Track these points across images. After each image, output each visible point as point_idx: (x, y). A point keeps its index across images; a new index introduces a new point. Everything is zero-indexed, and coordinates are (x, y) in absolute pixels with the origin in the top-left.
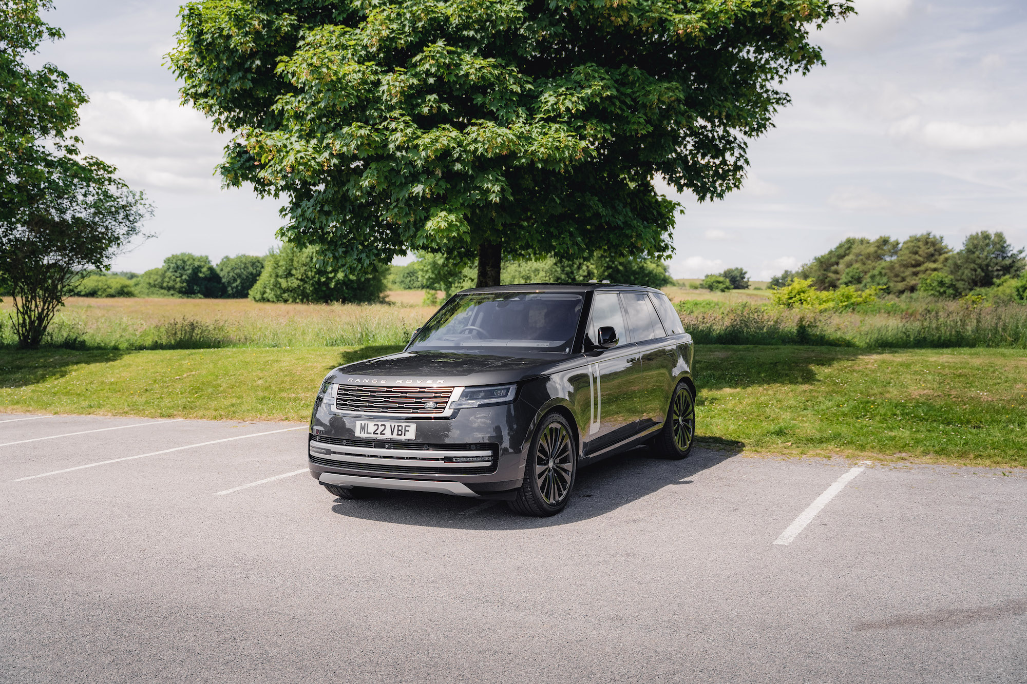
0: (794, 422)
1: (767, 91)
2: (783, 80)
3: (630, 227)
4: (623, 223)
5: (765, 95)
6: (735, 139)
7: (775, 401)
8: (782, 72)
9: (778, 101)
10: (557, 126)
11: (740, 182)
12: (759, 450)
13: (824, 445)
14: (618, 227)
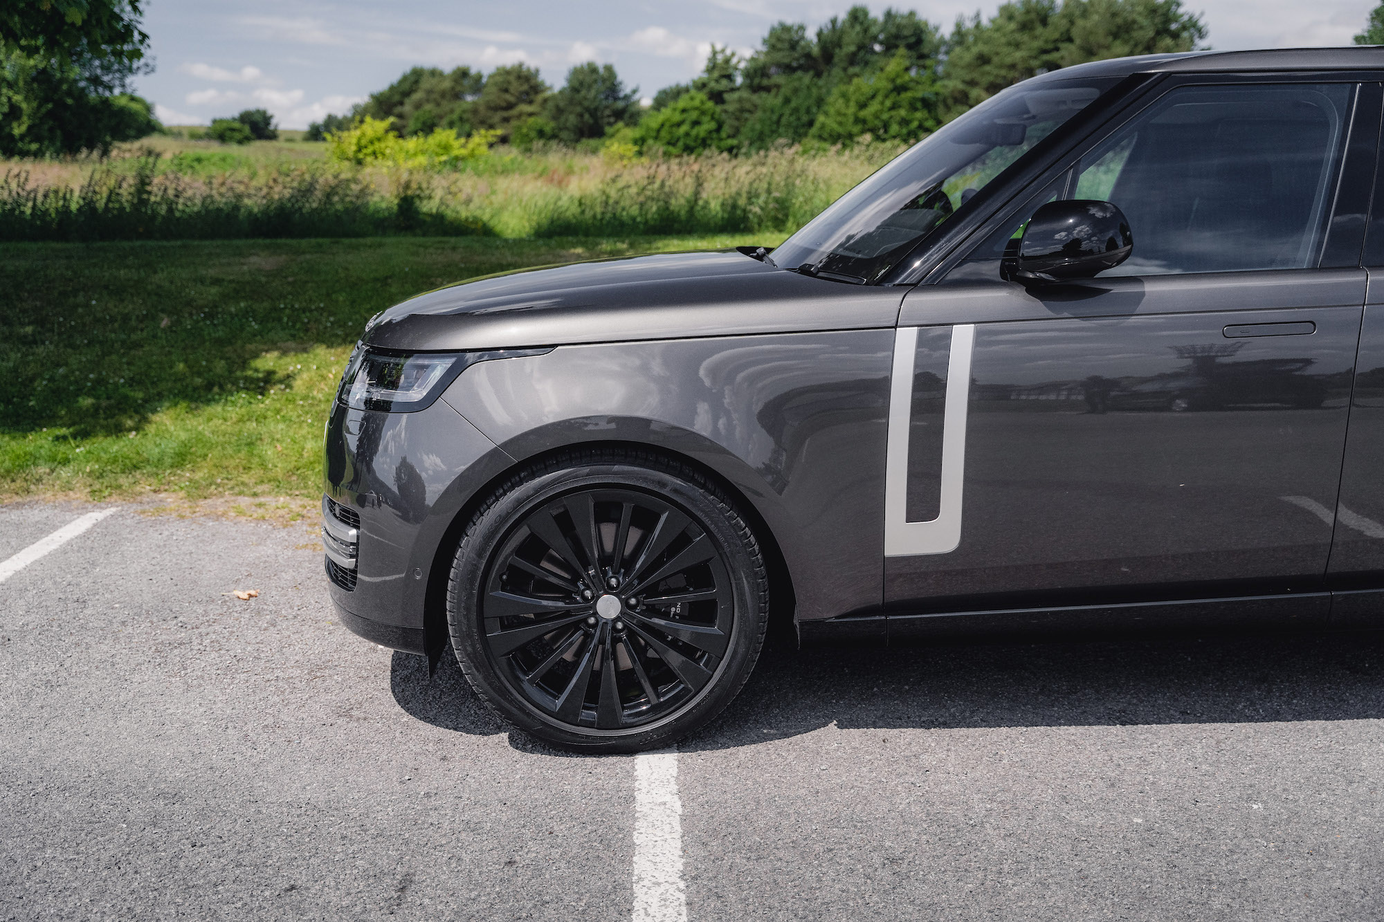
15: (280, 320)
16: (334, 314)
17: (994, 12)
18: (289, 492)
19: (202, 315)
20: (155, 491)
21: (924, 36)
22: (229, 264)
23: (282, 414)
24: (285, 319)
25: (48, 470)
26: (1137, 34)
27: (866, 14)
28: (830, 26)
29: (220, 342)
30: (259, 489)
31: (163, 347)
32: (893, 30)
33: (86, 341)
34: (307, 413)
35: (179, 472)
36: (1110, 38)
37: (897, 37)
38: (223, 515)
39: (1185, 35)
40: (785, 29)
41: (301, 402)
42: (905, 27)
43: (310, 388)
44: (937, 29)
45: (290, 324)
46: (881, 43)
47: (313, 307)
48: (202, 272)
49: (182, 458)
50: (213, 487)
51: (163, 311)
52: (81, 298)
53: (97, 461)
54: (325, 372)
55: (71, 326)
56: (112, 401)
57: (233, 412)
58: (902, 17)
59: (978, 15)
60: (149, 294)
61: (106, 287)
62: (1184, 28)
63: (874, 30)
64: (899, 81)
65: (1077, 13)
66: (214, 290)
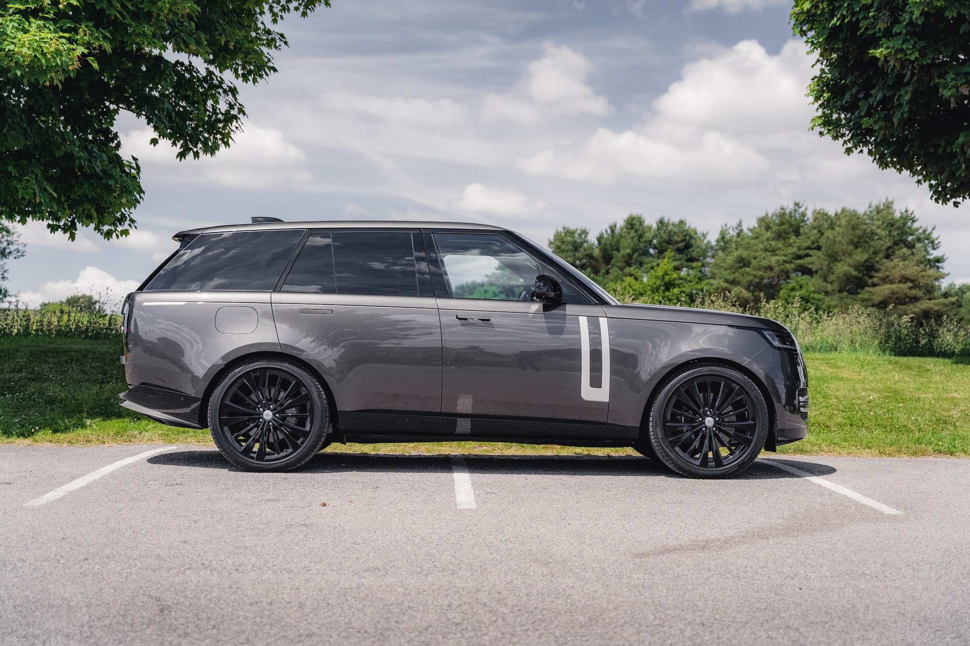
3: (111, 176)
5: (254, 34)
6: (221, 82)
10: (41, 23)
11: (230, 138)
17: (754, 223)
21: (692, 241)
26: (876, 244)
27: (641, 223)
28: (609, 231)
32: (665, 236)
36: (851, 247)
37: (669, 242)
39: (918, 245)
40: (570, 233)
42: (675, 233)
44: (704, 236)
46: (655, 248)
58: (673, 225)
59: (740, 225)
62: (919, 240)
63: (648, 236)
64: (667, 278)
65: (826, 225)
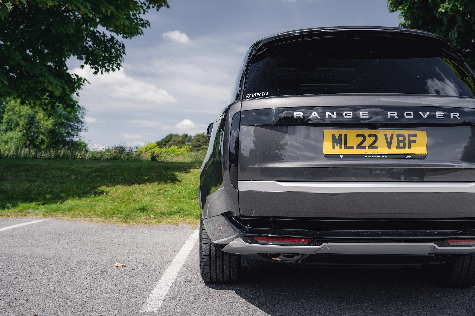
0: (152, 203)
1: (137, 19)
2: (146, 12)
4: (39, 74)
5: (135, 21)
6: (117, 41)
7: (139, 190)
8: (145, 8)
9: (143, 25)
11: (120, 65)
12: (128, 221)
13: (173, 216)
14: (35, 76)
15: (107, 178)
16: (123, 177)
18: (101, 217)
19: (84, 176)
20: (62, 216)
22: (95, 164)
23: (103, 200)
24: (108, 177)
25: (32, 211)
29: (89, 183)
30: (92, 216)
31: (71, 183)
33: (49, 181)
34: (110, 200)
35: (70, 212)
38: (80, 221)
41: (109, 197)
43: (113, 194)
45: (110, 178)
47: (117, 175)
48: (86, 166)
49: (71, 209)
50: (79, 215)
51: (73, 175)
52: (50, 171)
53: (47, 209)
54: (117, 191)
55: (46, 178)
56: (54, 196)
57: (88, 200)
60: (70, 170)
61: (58, 169)
66: (89, 170)
